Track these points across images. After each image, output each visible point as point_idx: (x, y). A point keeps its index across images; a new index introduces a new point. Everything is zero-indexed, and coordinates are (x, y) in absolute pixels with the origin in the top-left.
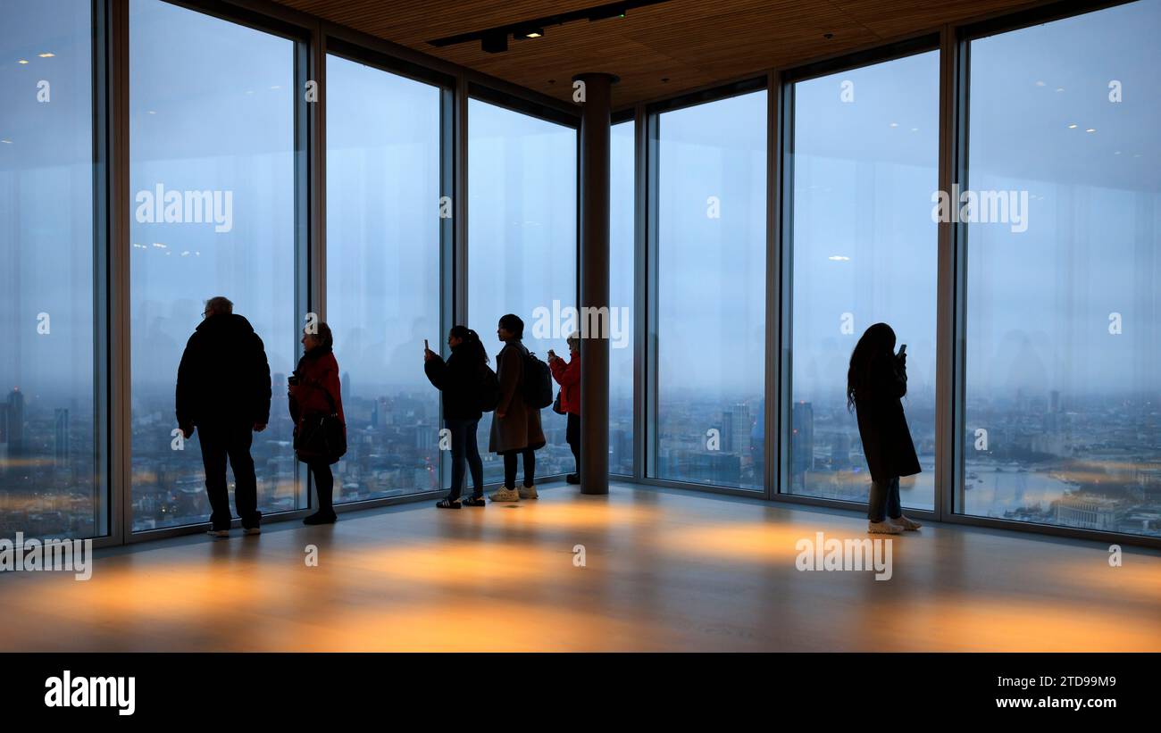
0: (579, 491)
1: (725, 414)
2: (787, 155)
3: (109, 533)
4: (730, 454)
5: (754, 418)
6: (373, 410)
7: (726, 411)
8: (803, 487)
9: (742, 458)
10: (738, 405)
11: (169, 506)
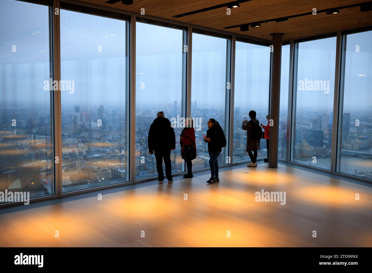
0: (268, 166)
1: (319, 116)
2: (343, 52)
3: (129, 181)
4: (320, 130)
5: (329, 118)
6: (203, 113)
7: (319, 115)
8: (346, 141)
9: (324, 131)
10: (324, 113)
11: (143, 140)
